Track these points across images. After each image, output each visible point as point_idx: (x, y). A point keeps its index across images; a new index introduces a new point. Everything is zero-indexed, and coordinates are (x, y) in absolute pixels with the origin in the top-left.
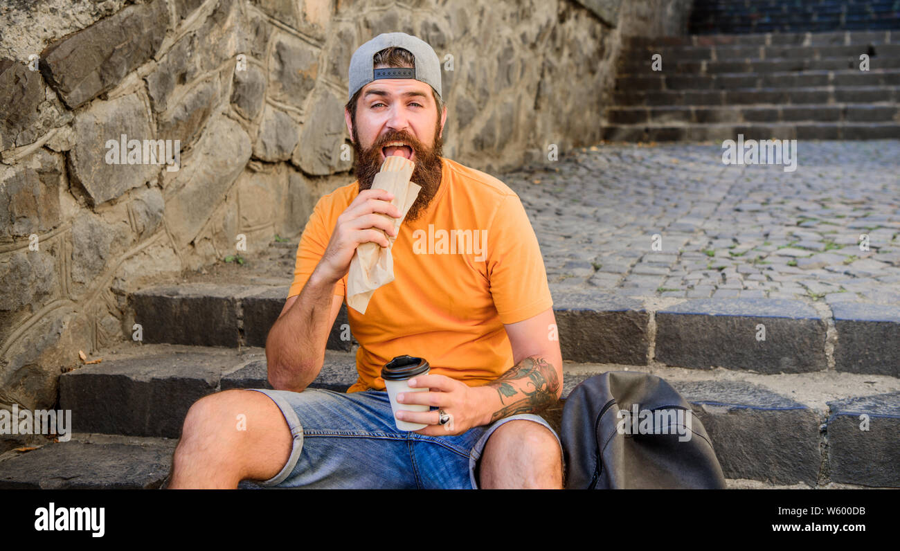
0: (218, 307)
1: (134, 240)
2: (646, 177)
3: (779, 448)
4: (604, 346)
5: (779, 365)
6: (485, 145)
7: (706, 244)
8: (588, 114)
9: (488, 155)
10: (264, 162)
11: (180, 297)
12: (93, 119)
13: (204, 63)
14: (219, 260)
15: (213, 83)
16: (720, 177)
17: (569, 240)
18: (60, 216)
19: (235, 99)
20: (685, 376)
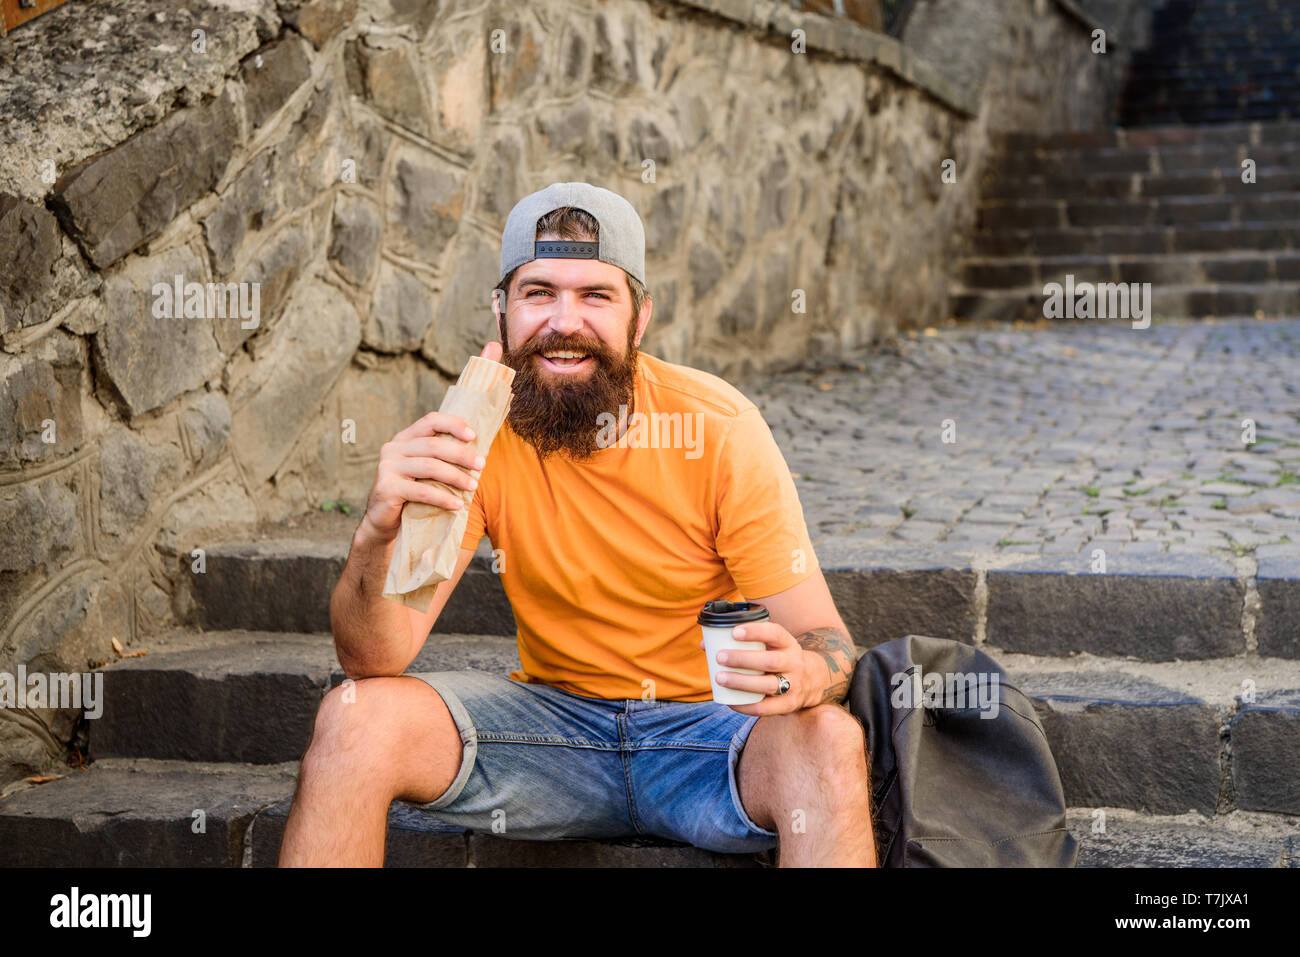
0: (321, 573)
1: (188, 473)
2: (1014, 379)
3: (1159, 761)
4: (908, 623)
5: (1172, 648)
6: (740, 326)
7: (1091, 478)
8: (924, 273)
9: (745, 343)
10: (380, 354)
11: (261, 558)
12: (129, 285)
13: (289, 197)
14: (313, 507)
15: (301, 228)
16: (1144, 378)
17: (870, 475)
18: (84, 432)
19: (335, 253)
20: (1030, 666)
